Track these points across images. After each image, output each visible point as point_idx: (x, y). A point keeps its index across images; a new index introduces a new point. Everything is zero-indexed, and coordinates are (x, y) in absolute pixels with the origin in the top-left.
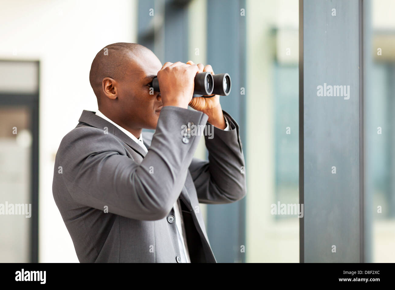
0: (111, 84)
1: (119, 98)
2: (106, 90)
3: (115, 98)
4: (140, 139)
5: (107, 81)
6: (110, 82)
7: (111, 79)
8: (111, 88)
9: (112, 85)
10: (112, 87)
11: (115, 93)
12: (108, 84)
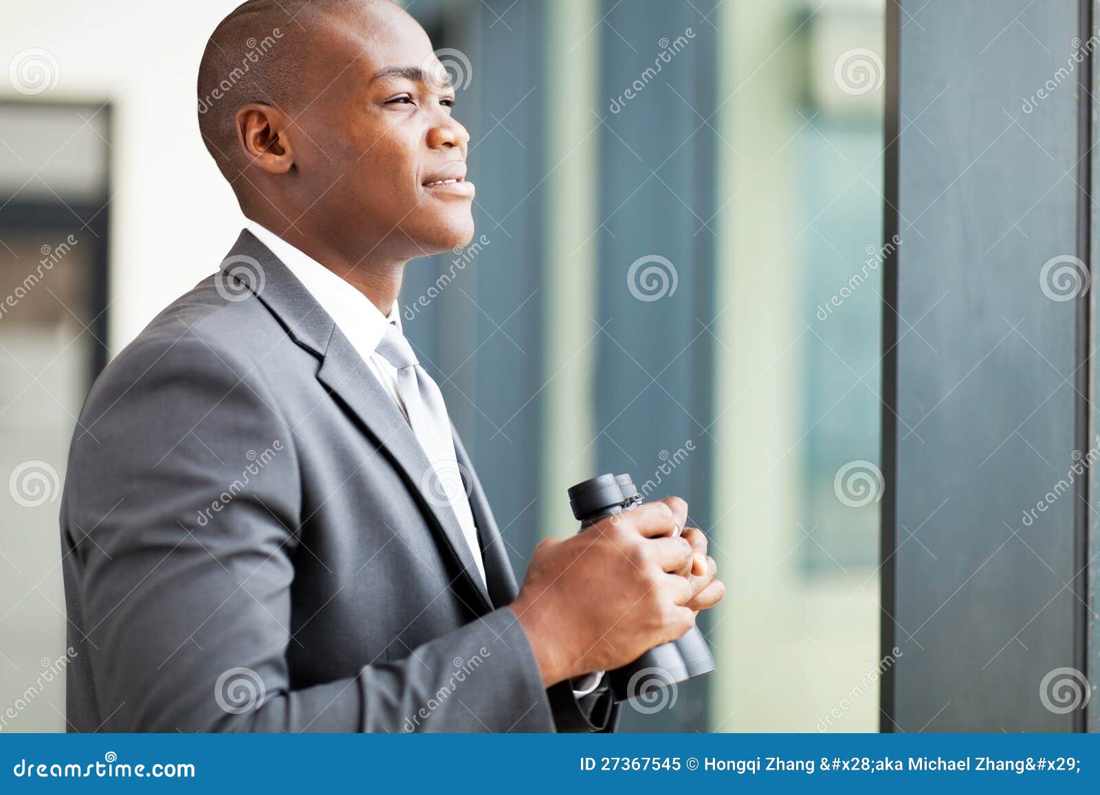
0: (264, 126)
1: (300, 166)
2: (253, 148)
3: (288, 166)
4: (391, 318)
5: (250, 118)
6: (262, 117)
7: (263, 108)
8: (268, 140)
9: (268, 127)
10: (271, 134)
11: (282, 152)
12: (254, 130)
